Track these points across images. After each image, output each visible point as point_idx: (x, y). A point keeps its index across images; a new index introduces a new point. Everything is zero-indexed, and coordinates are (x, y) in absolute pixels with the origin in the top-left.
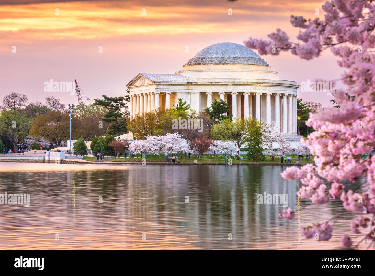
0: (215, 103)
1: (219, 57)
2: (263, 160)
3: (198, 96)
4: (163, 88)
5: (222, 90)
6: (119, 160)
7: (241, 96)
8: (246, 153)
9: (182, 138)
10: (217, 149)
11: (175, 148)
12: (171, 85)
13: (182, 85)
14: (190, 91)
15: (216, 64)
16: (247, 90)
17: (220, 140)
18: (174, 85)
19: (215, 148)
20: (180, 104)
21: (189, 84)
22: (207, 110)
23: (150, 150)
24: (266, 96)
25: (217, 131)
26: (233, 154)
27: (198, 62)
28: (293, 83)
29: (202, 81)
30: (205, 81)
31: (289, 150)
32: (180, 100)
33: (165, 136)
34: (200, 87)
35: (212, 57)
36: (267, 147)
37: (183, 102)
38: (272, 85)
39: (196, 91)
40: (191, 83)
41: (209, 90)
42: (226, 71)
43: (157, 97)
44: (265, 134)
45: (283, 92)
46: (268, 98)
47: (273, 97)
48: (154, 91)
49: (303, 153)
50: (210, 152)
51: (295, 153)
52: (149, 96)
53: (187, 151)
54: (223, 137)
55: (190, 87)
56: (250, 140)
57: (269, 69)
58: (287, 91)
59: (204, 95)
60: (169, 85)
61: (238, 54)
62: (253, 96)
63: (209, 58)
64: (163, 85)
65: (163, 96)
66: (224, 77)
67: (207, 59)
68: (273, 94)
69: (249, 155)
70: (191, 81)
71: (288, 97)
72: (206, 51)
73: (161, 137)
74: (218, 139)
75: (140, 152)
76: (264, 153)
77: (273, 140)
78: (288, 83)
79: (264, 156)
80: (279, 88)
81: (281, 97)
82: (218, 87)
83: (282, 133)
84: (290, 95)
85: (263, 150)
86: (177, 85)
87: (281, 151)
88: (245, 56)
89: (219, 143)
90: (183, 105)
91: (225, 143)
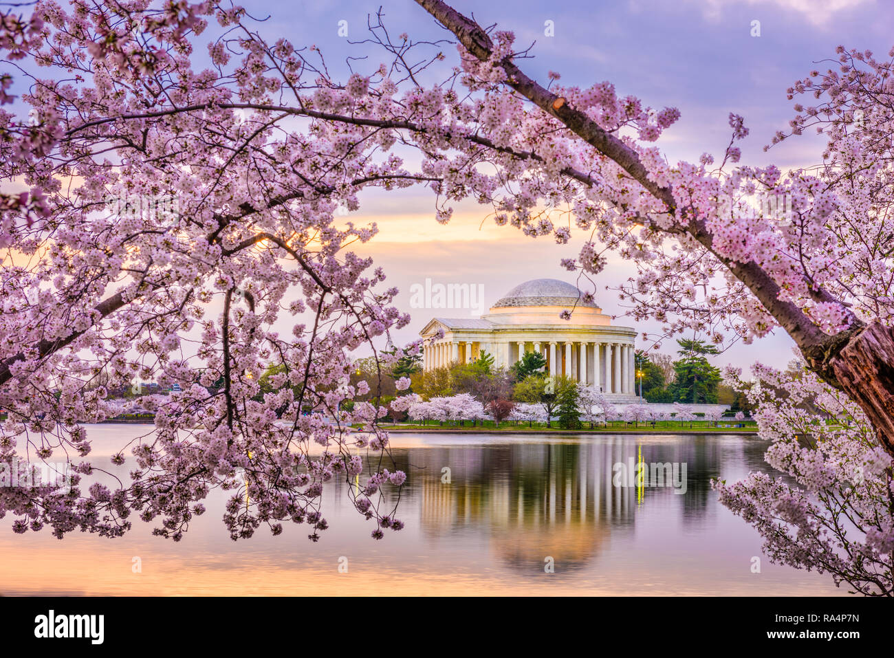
0: (527, 354)
1: (534, 297)
2: (580, 428)
3: (507, 347)
4: (463, 337)
5: (536, 339)
6: (396, 428)
7: (561, 346)
8: (557, 418)
9: (475, 400)
10: (519, 414)
11: (465, 412)
12: (473, 332)
13: (487, 333)
14: (497, 340)
15: (531, 306)
16: (569, 339)
17: (524, 402)
18: (476, 333)
19: (516, 413)
20: (482, 356)
21: (495, 331)
22: (518, 364)
23: (435, 415)
24: (593, 347)
25: (520, 391)
26: (539, 420)
27: (509, 303)
28: (630, 330)
29: (512, 327)
30: (515, 327)
31: (613, 415)
32: (483, 352)
33: (453, 398)
34: (510, 335)
35: (525, 298)
36: (585, 412)
37: (486, 354)
38: (601, 331)
39: (504, 340)
40: (498, 330)
41: (521, 339)
42: (543, 314)
43: (455, 348)
44: (582, 395)
45: (615, 342)
46: (597, 350)
47: (603, 347)
48: (452, 340)
49: (632, 419)
50: (510, 419)
51: (622, 419)
52: (445, 347)
53: (481, 415)
54: (529, 398)
55: (497, 336)
56: (562, 402)
57: (598, 312)
58: (621, 340)
59: (514, 346)
60: (470, 333)
61: (559, 294)
62: (577, 346)
63: (521, 298)
64: (463, 332)
65: (462, 346)
66: (540, 323)
67: (520, 300)
68: (603, 344)
69: (561, 421)
70: (498, 328)
71: (622, 348)
72: (519, 290)
73: (447, 399)
74: (522, 401)
75: (422, 418)
76: (580, 419)
77: (591, 403)
78: (623, 329)
79: (580, 423)
80: (610, 337)
81: (613, 348)
82: (532, 335)
83: (603, 393)
84: (624, 345)
85: (580, 414)
86: (480, 333)
87: (603, 417)
88: (567, 296)
89: (524, 407)
90: (487, 357)
91: (531, 407)
